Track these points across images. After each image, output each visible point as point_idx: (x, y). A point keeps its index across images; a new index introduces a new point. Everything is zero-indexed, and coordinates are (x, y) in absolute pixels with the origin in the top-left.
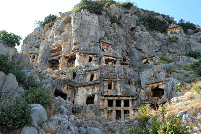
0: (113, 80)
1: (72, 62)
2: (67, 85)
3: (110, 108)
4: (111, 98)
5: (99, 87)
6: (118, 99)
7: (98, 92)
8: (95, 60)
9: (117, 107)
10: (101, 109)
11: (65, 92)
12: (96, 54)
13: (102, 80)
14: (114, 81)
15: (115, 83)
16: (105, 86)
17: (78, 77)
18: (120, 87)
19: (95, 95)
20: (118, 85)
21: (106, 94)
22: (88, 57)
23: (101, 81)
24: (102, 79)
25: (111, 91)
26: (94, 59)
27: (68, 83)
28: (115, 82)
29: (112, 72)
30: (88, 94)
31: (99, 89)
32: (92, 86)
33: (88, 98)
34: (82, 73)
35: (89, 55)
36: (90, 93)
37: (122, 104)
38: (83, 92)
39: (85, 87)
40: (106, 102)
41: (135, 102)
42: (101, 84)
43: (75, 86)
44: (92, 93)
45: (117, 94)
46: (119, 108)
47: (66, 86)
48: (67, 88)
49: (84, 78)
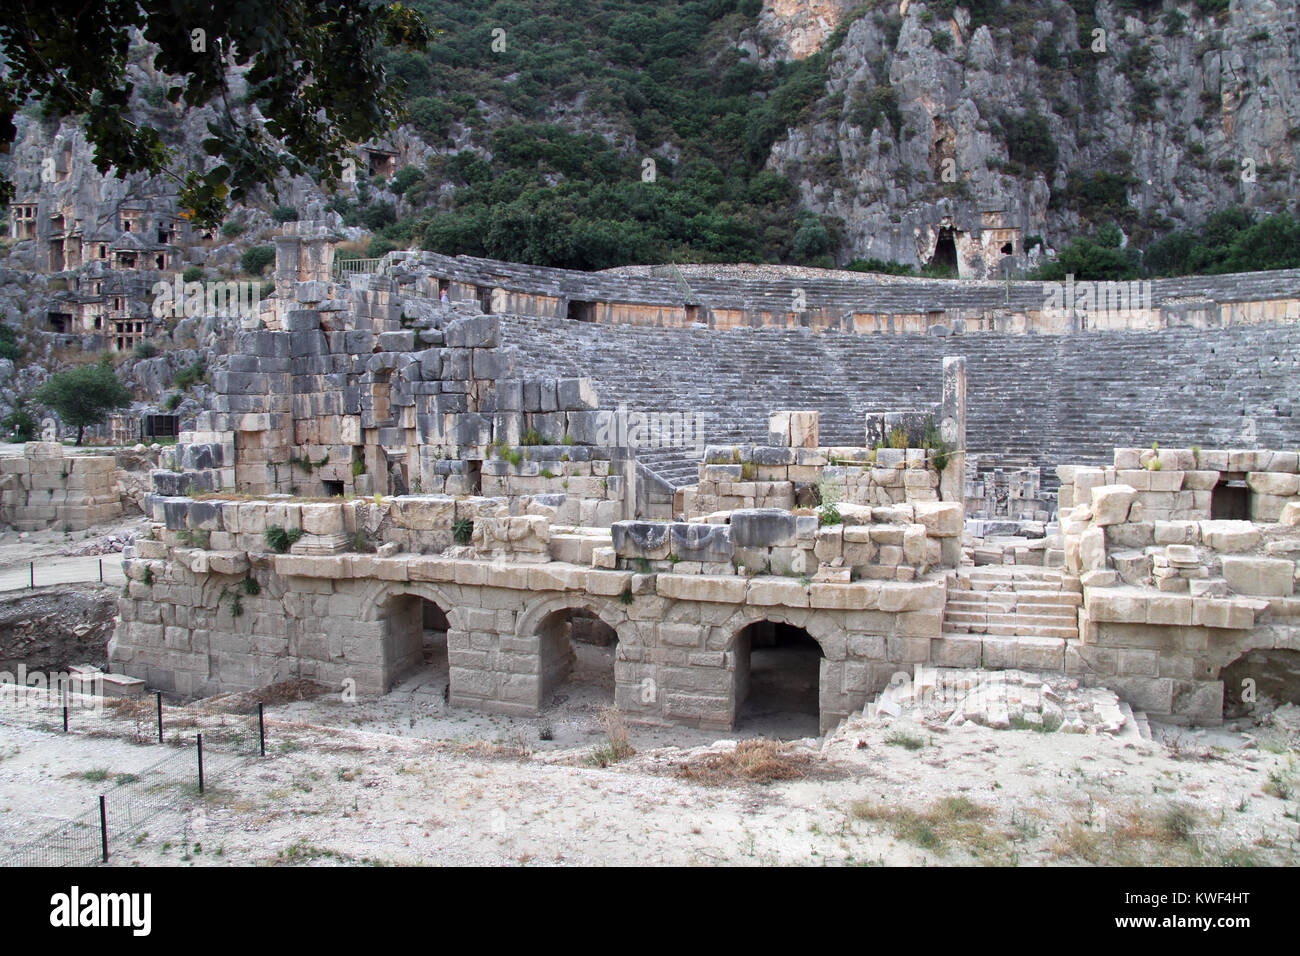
0: (120, 295)
4: (120, 322)
7: (104, 313)
9: (128, 334)
10: (109, 335)
11: (67, 312)
15: (123, 298)
16: (110, 305)
18: (129, 305)
19: (101, 317)
20: (126, 303)
21: (111, 317)
24: (105, 296)
25: (119, 311)
32: (98, 304)
34: (87, 280)
36: (97, 313)
37: (134, 328)
38: (89, 311)
41: (151, 326)
42: (106, 303)
43: (79, 302)
45: (126, 315)
46: (131, 334)
48: (68, 305)
49: (89, 288)
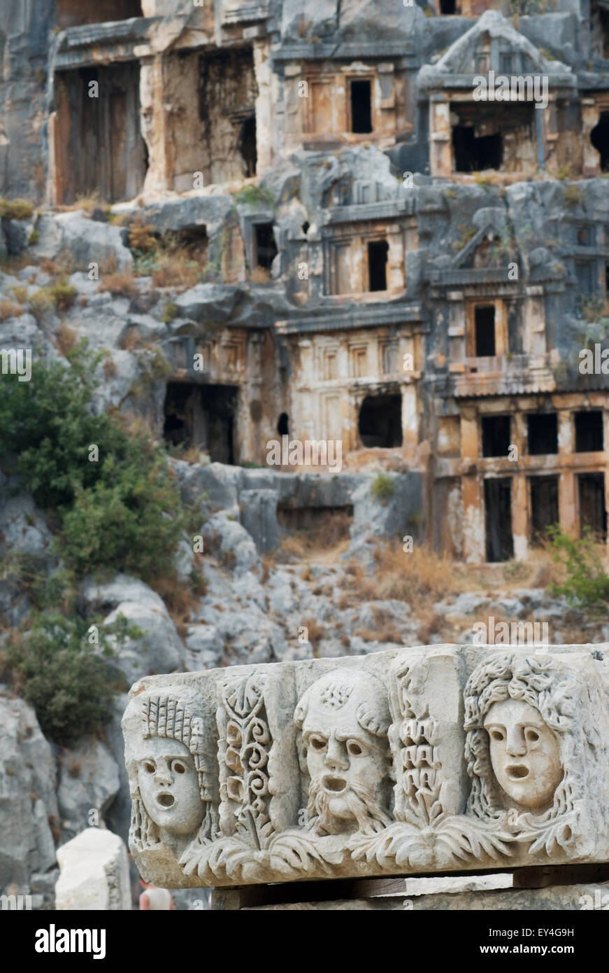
0: (502, 292)
1: (230, 72)
2: (230, 328)
3: (492, 467)
4: (498, 407)
5: (423, 340)
6: (541, 407)
7: (417, 375)
8: (390, 102)
9: (534, 461)
10: (444, 474)
11: (224, 377)
12: (395, 59)
13: (433, 300)
14: (507, 300)
15: (516, 307)
16: (453, 338)
17: (287, 262)
18: (547, 333)
19: (403, 389)
20: (533, 324)
21: (461, 389)
22: (339, 79)
23: (430, 305)
24: (435, 294)
25: (491, 362)
26: (384, 97)
27: (230, 317)
28: (518, 300)
29: (490, 237)
30: (363, 380)
31: (421, 352)
32: (382, 333)
33: (365, 401)
34: (313, 229)
35: (347, 69)
36: (373, 377)
37: (567, 434)
38: (333, 361)
39: (342, 338)
40: (470, 432)
42: (433, 326)
43: (281, 331)
44: (386, 379)
45: (527, 381)
46: (547, 464)
47: (225, 336)
48: (230, 347)
49: (324, 266)
